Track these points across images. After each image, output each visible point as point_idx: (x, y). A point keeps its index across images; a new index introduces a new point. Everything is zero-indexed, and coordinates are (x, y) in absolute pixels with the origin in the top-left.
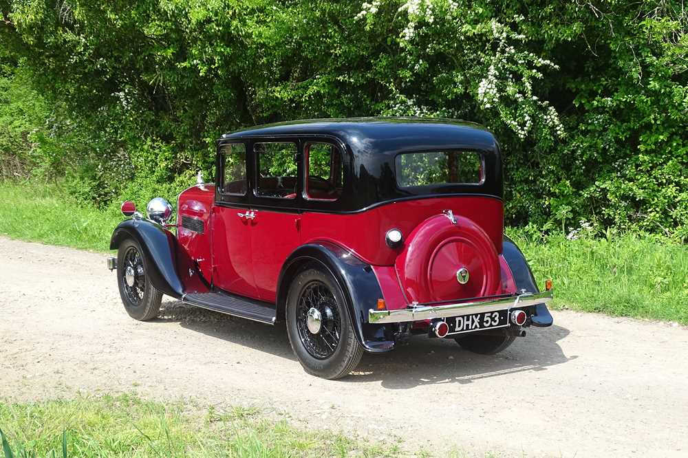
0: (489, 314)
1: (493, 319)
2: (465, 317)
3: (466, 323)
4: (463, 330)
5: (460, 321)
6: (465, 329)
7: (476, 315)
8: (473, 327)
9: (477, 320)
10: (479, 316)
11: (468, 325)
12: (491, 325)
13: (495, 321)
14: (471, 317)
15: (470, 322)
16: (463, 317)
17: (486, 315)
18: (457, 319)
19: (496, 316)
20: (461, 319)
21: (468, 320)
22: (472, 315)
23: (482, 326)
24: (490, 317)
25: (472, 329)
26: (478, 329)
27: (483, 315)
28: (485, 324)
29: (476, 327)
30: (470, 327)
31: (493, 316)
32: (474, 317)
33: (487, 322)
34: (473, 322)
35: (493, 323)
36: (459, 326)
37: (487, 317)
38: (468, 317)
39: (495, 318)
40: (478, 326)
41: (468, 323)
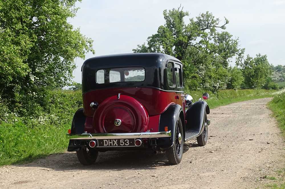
0: (123, 140)
1: (126, 142)
2: (109, 140)
3: (109, 143)
4: (108, 145)
5: (106, 142)
6: (109, 145)
7: (115, 140)
8: (114, 145)
9: (116, 142)
10: (117, 140)
11: (111, 144)
12: (124, 145)
13: (127, 144)
14: (112, 140)
16: (108, 140)
17: (121, 140)
18: (104, 141)
19: (127, 141)
20: (107, 141)
21: (111, 141)
22: (113, 139)
23: (119, 145)
24: (124, 141)
25: (113, 146)
26: (116, 146)
27: (119, 140)
28: (121, 144)
29: (116, 145)
30: (112, 145)
31: (125, 141)
32: (114, 140)
33: (122, 143)
34: (114, 143)
35: (126, 144)
36: (106, 144)
37: (122, 141)
38: (110, 140)
39: (127, 142)
40: (117, 145)
41: (111, 143)
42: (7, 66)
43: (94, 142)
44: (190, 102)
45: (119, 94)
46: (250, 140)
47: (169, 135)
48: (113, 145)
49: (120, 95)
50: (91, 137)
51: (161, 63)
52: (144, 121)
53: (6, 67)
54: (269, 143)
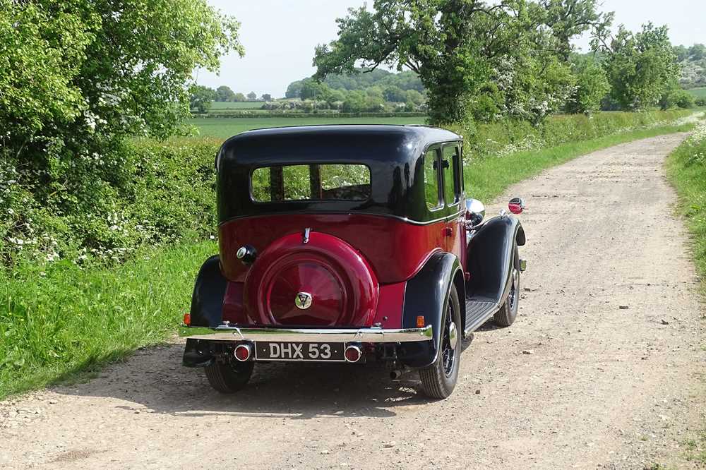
0: (316, 345)
1: (322, 351)
2: (282, 345)
3: (283, 351)
4: (280, 357)
5: (275, 348)
6: (283, 356)
7: (298, 344)
8: (295, 356)
9: (298, 350)
10: (301, 345)
11: (286, 354)
12: (320, 357)
13: (326, 354)
14: (289, 345)
15: (289, 350)
16: (279, 343)
17: (311, 345)
18: (271, 345)
19: (326, 348)
20: (277, 346)
21: (286, 347)
22: (291, 343)
23: (306, 356)
24: (318, 348)
25: (292, 358)
26: (299, 360)
27: (306, 345)
28: (310, 355)
29: (298, 357)
30: (290, 356)
31: (322, 348)
32: (294, 345)
33: (314, 353)
34: (293, 351)
35: (322, 355)
36: (275, 353)
37: (313, 347)
38: (286, 344)
39: (326, 351)
40: (301, 356)
41: (286, 350)
42: (31, 99)
43: (247, 347)
44: (478, 217)
45: (308, 231)
46: (621, 308)
47: (428, 335)
48: (292, 355)
49: (310, 231)
50: (238, 335)
51: (411, 154)
52: (368, 294)
53: (28, 100)
54: (667, 323)
